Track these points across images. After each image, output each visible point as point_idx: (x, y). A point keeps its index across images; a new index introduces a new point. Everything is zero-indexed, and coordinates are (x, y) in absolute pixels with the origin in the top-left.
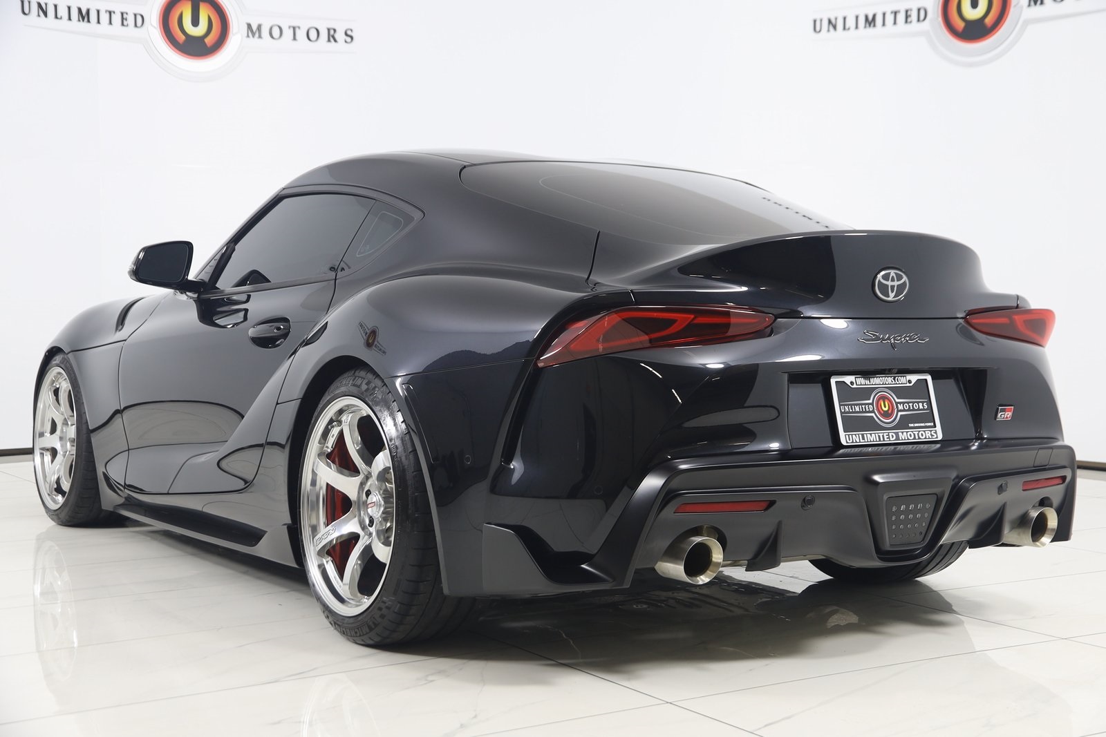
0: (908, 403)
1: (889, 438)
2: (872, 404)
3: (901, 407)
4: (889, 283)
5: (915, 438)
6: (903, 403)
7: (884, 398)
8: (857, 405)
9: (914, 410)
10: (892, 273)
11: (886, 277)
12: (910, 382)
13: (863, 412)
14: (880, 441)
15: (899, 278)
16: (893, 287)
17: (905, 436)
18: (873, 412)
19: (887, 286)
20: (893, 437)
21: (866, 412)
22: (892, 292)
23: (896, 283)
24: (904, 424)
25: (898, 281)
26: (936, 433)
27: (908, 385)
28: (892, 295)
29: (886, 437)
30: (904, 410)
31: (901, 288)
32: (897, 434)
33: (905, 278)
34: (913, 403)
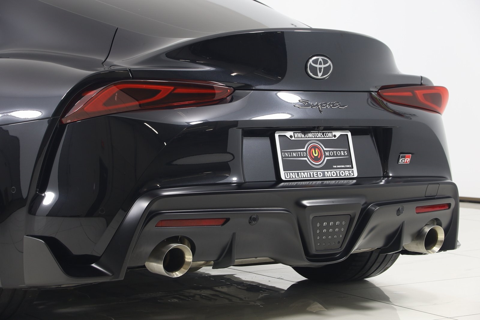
0: (333, 151)
1: (317, 175)
2: (306, 151)
3: (327, 154)
4: (318, 66)
5: (337, 176)
6: (329, 151)
7: (315, 147)
8: (294, 152)
9: (337, 156)
10: (320, 58)
11: (315, 62)
12: (335, 136)
13: (299, 157)
14: (310, 177)
15: (325, 62)
16: (320, 69)
17: (329, 174)
18: (306, 157)
19: (317, 68)
20: (320, 174)
21: (301, 157)
22: (320, 72)
23: (323, 66)
24: (329, 165)
25: (324, 64)
26: (353, 172)
27: (333, 138)
28: (320, 75)
29: (315, 175)
30: (330, 156)
31: (326, 70)
32: (324, 173)
33: (330, 62)
34: (337, 151)
